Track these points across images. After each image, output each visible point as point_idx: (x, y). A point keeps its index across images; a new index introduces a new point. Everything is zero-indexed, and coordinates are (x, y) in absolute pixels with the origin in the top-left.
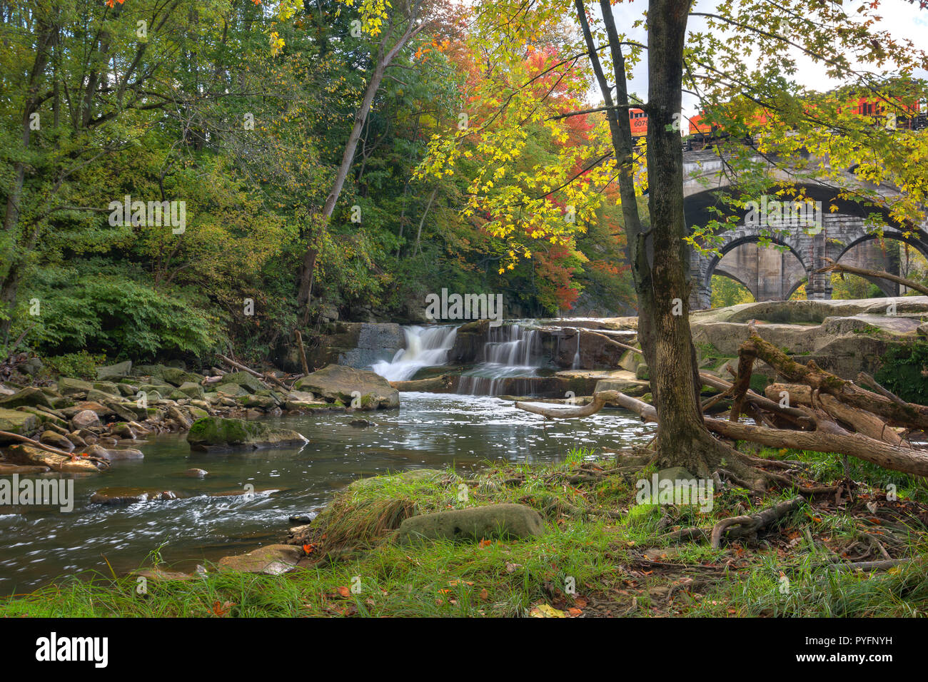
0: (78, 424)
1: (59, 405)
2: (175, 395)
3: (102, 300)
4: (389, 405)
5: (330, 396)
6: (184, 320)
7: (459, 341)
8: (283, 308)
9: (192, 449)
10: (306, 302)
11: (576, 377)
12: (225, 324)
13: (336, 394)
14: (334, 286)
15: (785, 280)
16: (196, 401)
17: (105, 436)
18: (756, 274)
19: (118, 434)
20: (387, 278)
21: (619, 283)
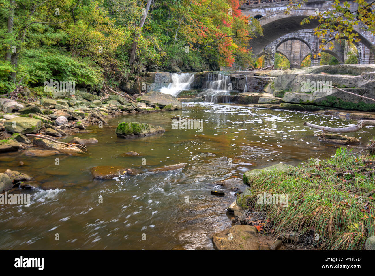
0: (59, 123)
1: (46, 113)
2: (92, 105)
3: (52, 63)
4: (179, 108)
5: (153, 104)
6: (86, 71)
7: (196, 80)
8: (124, 66)
9: (118, 137)
10: (133, 64)
11: (249, 96)
12: (102, 73)
13: (156, 104)
14: (143, 57)
15: (301, 55)
16: (101, 109)
17: (72, 129)
18: (291, 52)
19: (78, 127)
20: (164, 54)
21: (247, 56)
